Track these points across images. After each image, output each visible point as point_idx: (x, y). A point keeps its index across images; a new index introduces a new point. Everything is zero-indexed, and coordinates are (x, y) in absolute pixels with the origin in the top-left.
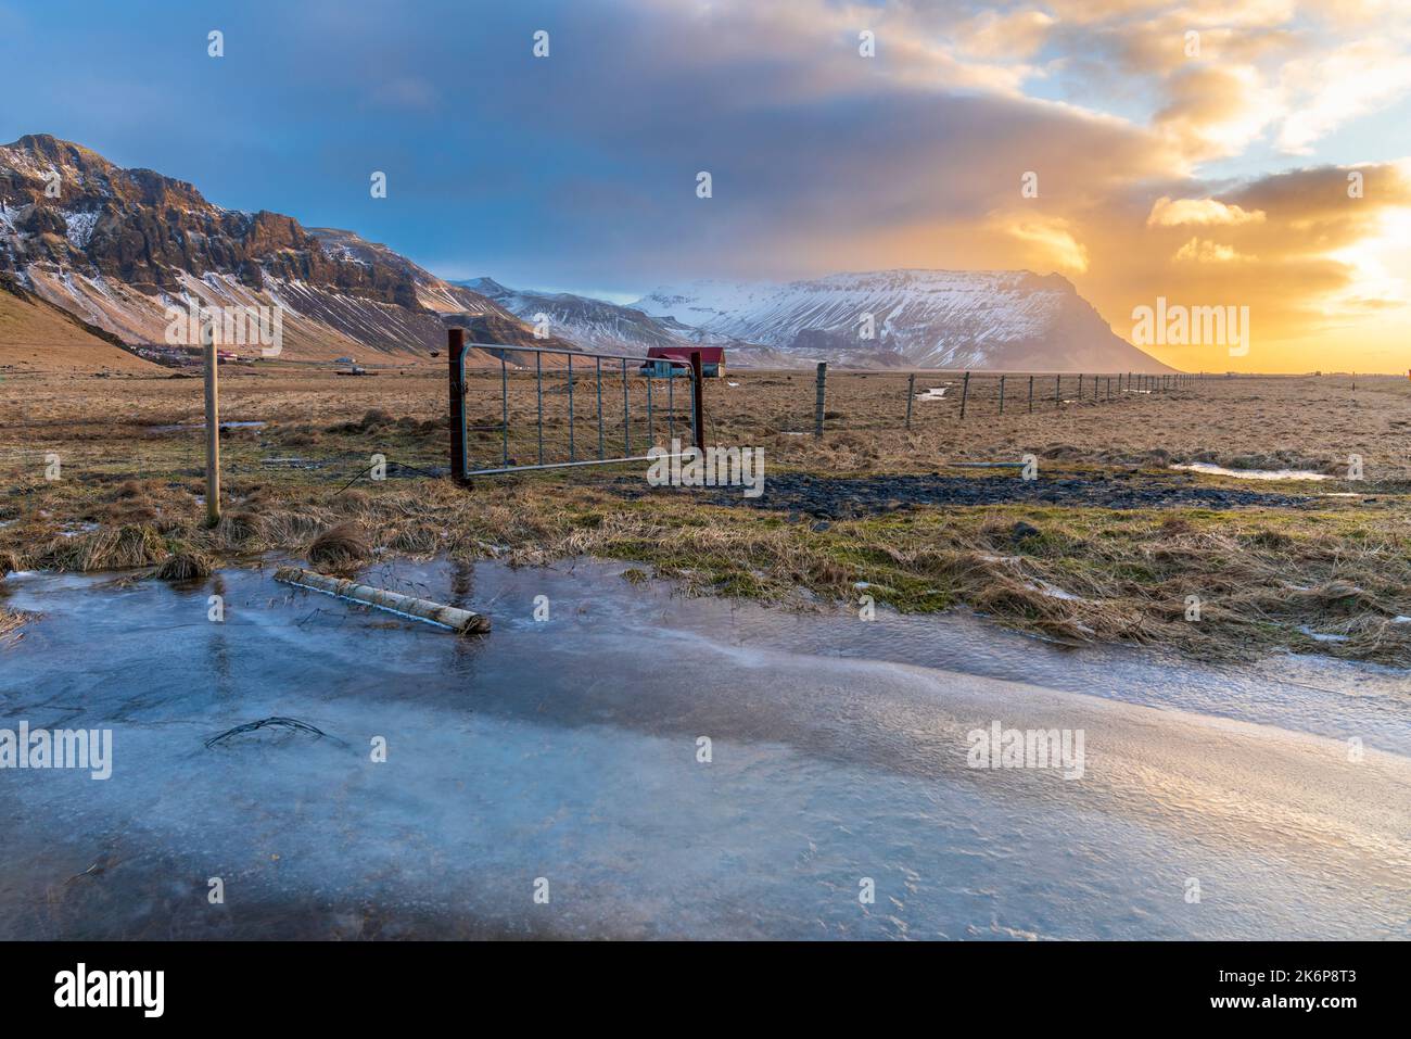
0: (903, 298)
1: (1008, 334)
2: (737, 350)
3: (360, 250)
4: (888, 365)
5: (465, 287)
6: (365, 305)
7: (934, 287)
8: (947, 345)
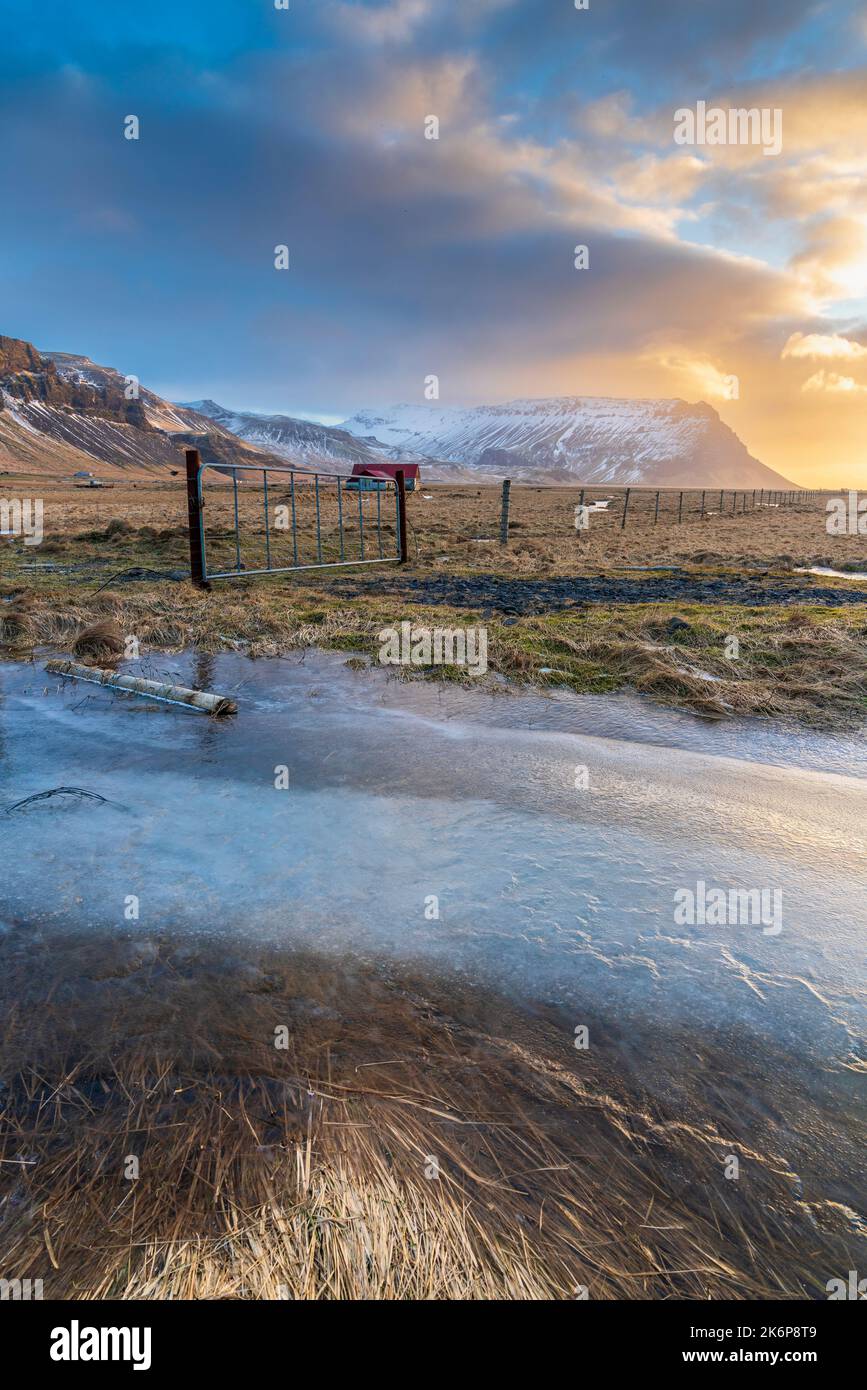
0: (574, 421)
1: (662, 454)
2: (430, 467)
3: (94, 374)
4: (559, 480)
5: (189, 409)
6: (99, 424)
7: (599, 413)
8: (610, 464)
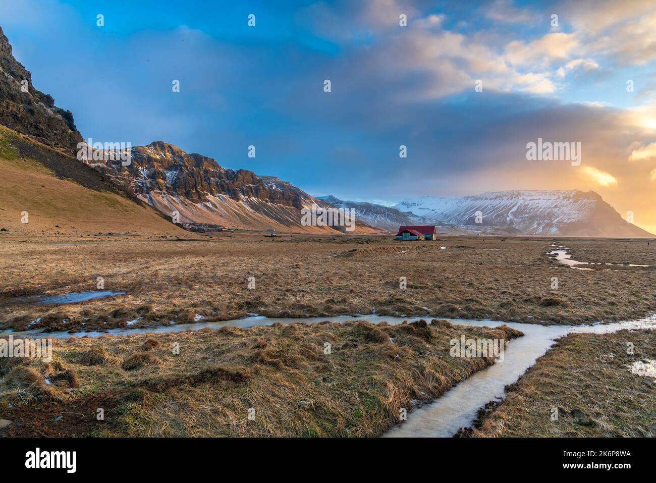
0: (517, 202)
1: (569, 219)
2: (440, 226)
3: (280, 185)
4: (511, 233)
5: (321, 199)
6: (280, 207)
7: (532, 198)
8: (539, 224)
